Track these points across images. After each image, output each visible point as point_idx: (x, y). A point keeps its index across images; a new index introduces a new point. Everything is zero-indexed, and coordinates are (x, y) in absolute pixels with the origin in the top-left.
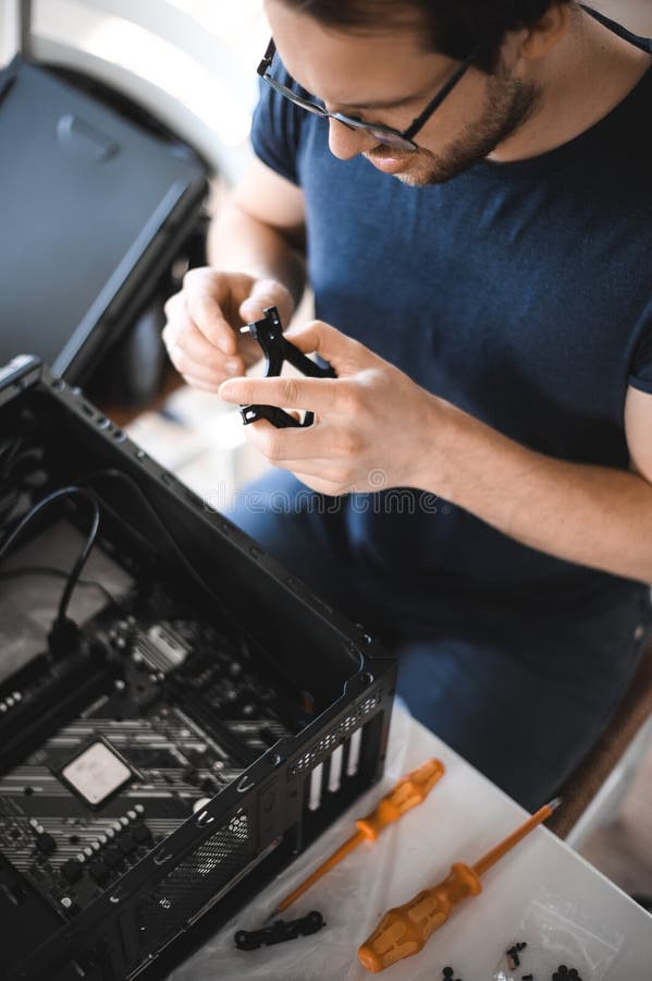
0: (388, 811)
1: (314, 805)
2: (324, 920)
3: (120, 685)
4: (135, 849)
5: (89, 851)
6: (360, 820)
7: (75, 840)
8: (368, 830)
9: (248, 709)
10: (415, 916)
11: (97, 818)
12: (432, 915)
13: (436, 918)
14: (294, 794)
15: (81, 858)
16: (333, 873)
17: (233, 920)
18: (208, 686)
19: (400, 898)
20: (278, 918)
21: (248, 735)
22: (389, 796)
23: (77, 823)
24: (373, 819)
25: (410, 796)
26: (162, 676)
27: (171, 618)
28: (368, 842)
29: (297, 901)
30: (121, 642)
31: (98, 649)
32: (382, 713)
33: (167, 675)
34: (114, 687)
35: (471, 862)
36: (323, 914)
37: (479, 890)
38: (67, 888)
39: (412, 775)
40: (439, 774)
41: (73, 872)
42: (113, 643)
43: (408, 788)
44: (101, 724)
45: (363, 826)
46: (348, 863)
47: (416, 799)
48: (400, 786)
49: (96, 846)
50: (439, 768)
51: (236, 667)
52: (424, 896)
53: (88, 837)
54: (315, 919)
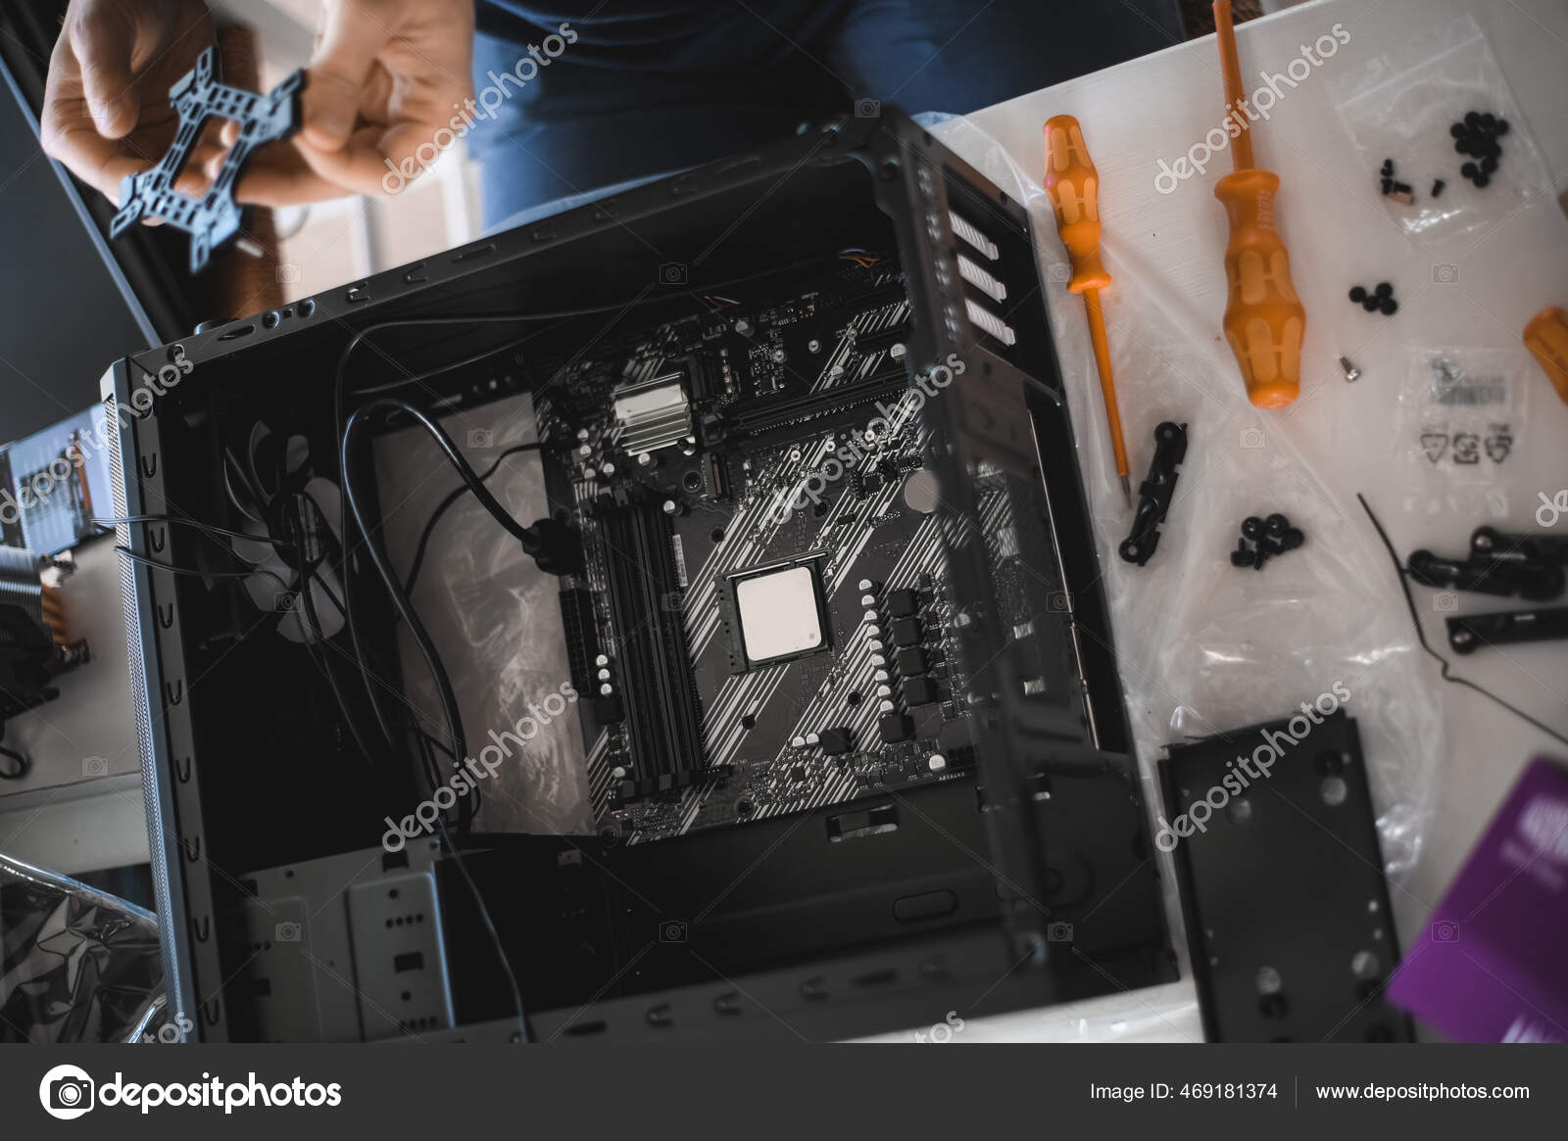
0: (1080, 236)
1: (1008, 336)
2: (1179, 423)
3: (670, 506)
4: (918, 624)
5: (884, 690)
6: (1069, 285)
7: (855, 699)
8: (1092, 283)
9: (814, 346)
10: (1254, 296)
11: (841, 650)
12: (1268, 269)
13: (1276, 265)
14: (987, 369)
15: (887, 706)
16: (1119, 367)
17: (1098, 547)
18: (745, 382)
19: (1215, 300)
20: (1134, 484)
21: (851, 368)
22: (1061, 221)
23: (833, 682)
24: (1080, 264)
25: (1080, 193)
26: (692, 440)
27: (615, 376)
28: (1106, 291)
29: (1128, 443)
30: (609, 468)
31: (599, 509)
32: (947, 169)
33: (695, 432)
34: (669, 516)
35: (1229, 168)
36: (1169, 419)
37: (1273, 180)
38: (917, 750)
39: (1052, 170)
40: (1073, 130)
41: (900, 727)
42: (601, 479)
43: (1066, 187)
44: (711, 567)
45: (1079, 287)
46: (1118, 339)
47: (1089, 184)
48: (1056, 197)
49: (882, 675)
50: (1064, 124)
51: (742, 326)
52: (1234, 265)
53: (863, 677)
54: (1168, 434)
